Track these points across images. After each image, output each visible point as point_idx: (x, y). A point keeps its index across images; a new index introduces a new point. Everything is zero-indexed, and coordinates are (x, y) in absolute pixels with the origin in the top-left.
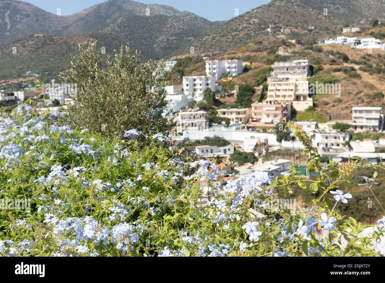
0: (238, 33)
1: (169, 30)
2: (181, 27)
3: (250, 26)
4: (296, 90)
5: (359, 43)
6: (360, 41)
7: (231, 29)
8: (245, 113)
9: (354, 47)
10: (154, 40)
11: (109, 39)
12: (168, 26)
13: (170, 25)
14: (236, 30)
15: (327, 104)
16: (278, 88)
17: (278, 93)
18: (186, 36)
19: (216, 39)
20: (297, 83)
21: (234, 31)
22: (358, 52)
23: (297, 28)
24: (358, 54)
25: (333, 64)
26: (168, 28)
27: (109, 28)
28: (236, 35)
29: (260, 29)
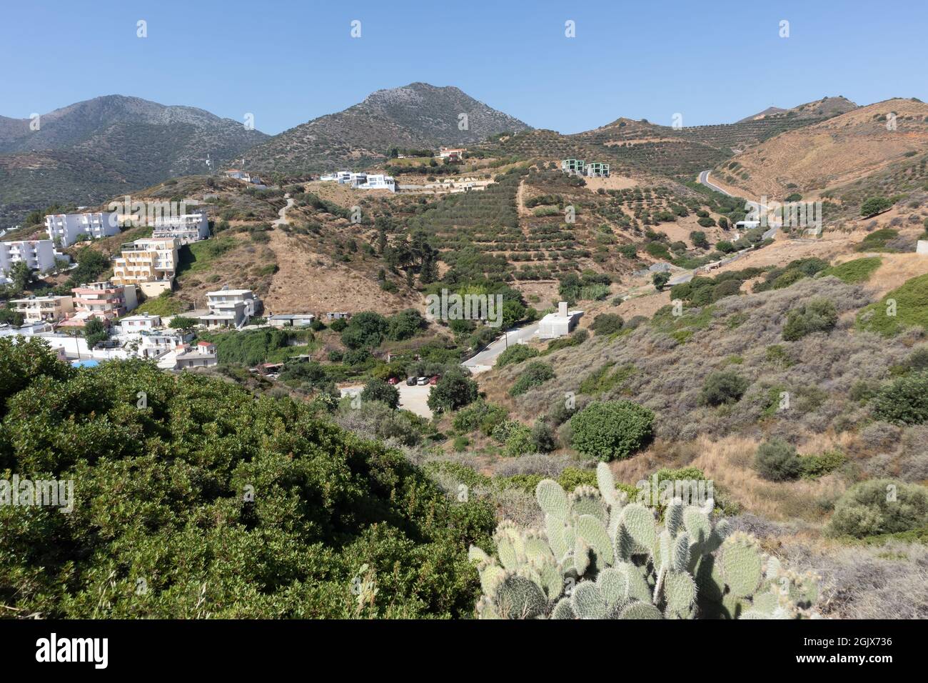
0: (283, 155)
1: (195, 147)
2: (215, 143)
3: (303, 145)
4: (156, 264)
5: (364, 181)
6: (365, 177)
7: (275, 149)
8: (58, 303)
9: (356, 187)
10: (170, 163)
11: (85, 161)
12: (194, 141)
13: (197, 139)
14: (282, 151)
15: (196, 285)
16: (132, 260)
17: (130, 269)
18: (223, 158)
19: (251, 163)
20: (159, 252)
21: (278, 153)
22: (359, 195)
23: (370, 150)
24: (357, 198)
25: (249, 220)
26: (193, 145)
27: (91, 142)
28: (281, 158)
29: (317, 150)
